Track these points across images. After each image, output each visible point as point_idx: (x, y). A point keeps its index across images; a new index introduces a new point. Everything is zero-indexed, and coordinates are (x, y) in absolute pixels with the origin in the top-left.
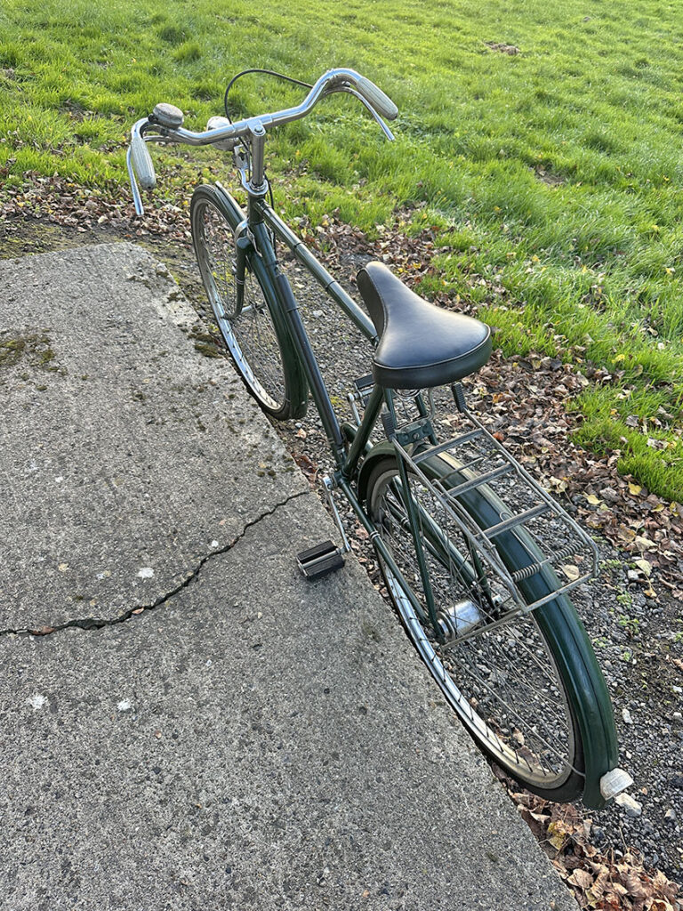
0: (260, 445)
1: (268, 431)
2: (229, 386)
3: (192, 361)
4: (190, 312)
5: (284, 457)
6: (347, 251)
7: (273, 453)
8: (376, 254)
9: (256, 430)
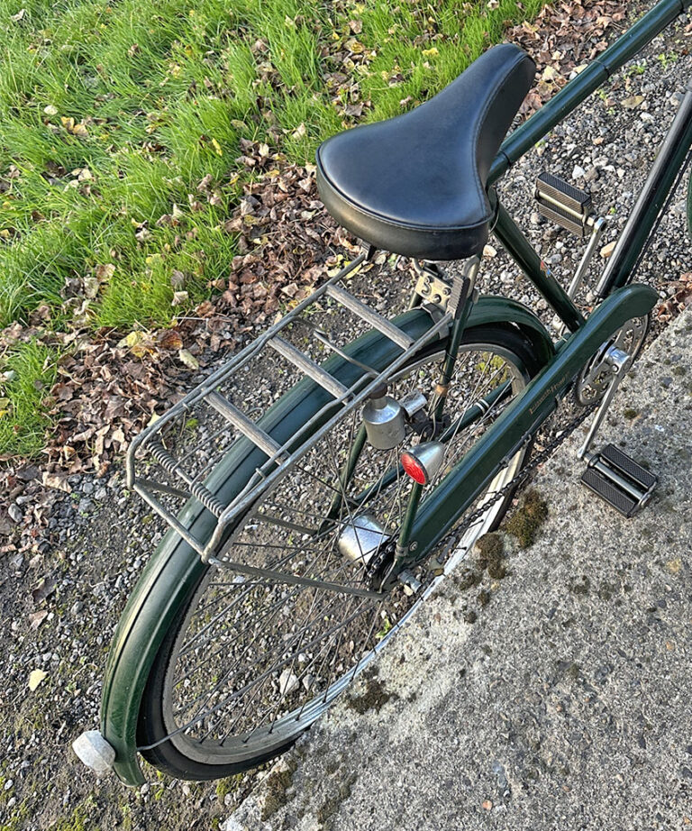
1: (676, 332)
3: (573, 526)
4: (416, 629)
9: (684, 347)
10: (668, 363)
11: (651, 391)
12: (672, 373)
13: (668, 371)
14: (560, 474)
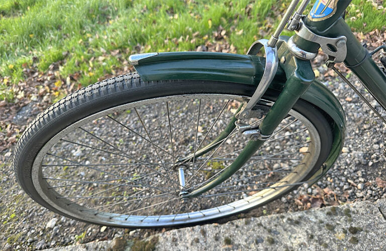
0: (310, 232)
1: (289, 219)
2: (209, 240)
5: (329, 214)
6: (11, 117)
7: (322, 222)
8: (26, 103)
9: (285, 230)
10: (270, 231)
11: (248, 239)
12: (267, 238)
13: (266, 236)
14: (173, 241)
